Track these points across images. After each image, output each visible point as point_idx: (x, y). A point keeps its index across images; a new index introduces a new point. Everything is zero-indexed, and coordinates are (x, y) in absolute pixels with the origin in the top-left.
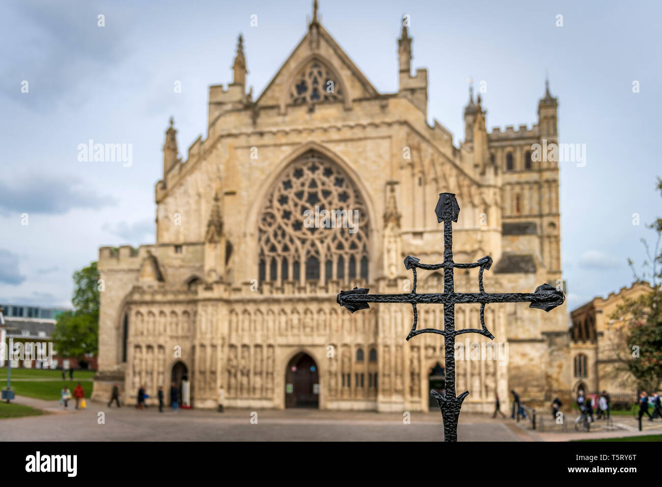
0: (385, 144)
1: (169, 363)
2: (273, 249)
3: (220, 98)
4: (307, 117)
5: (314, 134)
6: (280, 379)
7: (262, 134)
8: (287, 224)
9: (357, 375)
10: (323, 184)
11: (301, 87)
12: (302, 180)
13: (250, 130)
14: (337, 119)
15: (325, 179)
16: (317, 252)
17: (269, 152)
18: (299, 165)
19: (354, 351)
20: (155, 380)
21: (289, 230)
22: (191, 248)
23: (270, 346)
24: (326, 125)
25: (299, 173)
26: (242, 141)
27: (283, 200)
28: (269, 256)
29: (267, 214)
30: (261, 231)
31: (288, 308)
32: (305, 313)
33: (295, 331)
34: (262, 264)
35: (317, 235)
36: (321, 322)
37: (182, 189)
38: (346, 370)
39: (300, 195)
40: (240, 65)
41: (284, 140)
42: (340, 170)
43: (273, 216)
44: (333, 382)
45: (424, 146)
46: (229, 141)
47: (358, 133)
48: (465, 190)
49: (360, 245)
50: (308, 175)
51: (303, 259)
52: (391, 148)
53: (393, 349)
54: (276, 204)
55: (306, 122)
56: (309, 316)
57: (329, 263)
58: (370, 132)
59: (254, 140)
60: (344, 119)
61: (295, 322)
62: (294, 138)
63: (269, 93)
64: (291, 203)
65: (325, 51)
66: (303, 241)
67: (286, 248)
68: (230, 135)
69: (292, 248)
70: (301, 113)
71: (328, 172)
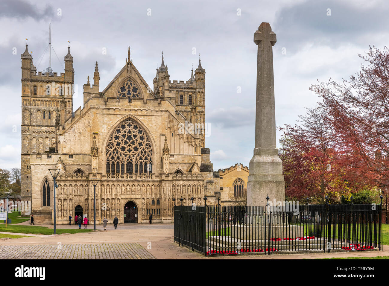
0: (160, 118)
1: (74, 206)
2: (113, 158)
3: (89, 91)
4: (129, 104)
5: (131, 111)
6: (122, 212)
7: (109, 109)
8: (119, 148)
9: (152, 210)
10: (134, 132)
11: (123, 89)
12: (125, 129)
13: (104, 107)
14: (141, 107)
15: (134, 130)
16: (131, 160)
17: (112, 117)
18: (124, 124)
19: (151, 200)
20: (68, 213)
21: (120, 150)
22: (77, 156)
23: (118, 199)
24: (136, 109)
25: (123, 127)
26: (100, 111)
27: (117, 137)
28: (111, 161)
29: (110, 143)
30: (107, 150)
31: (126, 184)
32: (132, 186)
33: (128, 193)
34: (108, 164)
35: (131, 153)
36: (138, 189)
37: (72, 130)
38: (148, 208)
39: (124, 136)
40: (97, 76)
41: (118, 113)
42: (141, 127)
43: (112, 144)
44: (143, 213)
45: (174, 121)
46: (94, 110)
47: (149, 113)
48: (189, 139)
49: (149, 158)
50: (127, 128)
51: (126, 163)
52: (162, 120)
53: (167, 200)
54: (114, 139)
55: (128, 106)
56: (134, 187)
57: (136, 165)
58: (154, 113)
59: (105, 111)
60: (144, 107)
61: (128, 189)
62: (122, 112)
63: (109, 90)
64: (120, 139)
65: (134, 75)
66: (126, 156)
67: (118, 158)
68: (94, 108)
69: (121, 158)
70: (126, 102)
71: (135, 127)
